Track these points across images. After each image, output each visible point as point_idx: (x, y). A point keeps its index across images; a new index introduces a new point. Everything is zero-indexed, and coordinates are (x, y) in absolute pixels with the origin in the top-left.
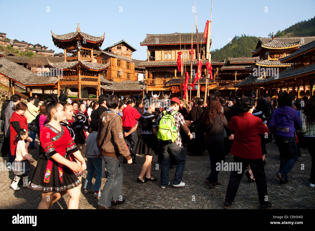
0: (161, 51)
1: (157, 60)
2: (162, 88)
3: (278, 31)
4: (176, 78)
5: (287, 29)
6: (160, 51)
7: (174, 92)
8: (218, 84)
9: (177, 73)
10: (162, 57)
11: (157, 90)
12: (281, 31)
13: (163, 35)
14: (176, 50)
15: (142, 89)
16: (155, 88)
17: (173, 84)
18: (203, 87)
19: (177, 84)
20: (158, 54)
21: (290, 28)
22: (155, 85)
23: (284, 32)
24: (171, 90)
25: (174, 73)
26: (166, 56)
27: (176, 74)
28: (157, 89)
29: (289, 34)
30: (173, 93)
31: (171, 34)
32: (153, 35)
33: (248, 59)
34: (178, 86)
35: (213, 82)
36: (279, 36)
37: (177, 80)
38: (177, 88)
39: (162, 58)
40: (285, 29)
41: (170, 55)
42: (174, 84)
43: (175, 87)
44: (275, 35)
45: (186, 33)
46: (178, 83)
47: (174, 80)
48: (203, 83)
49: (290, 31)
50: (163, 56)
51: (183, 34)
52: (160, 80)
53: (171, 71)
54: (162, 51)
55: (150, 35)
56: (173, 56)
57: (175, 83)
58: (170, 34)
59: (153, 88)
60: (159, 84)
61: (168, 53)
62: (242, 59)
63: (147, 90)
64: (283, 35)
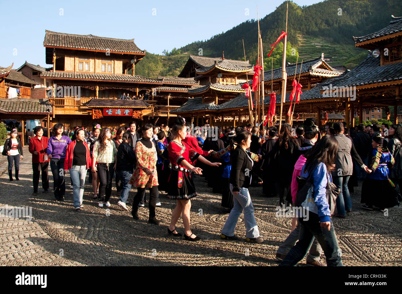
0: (74, 58)
1: (67, 70)
2: (77, 111)
3: (174, 48)
4: (98, 98)
5: (184, 47)
6: (72, 58)
7: (96, 118)
8: (153, 109)
9: (99, 91)
10: (75, 66)
11: (70, 114)
12: (177, 49)
13: (71, 35)
14: (96, 59)
15: (49, 111)
16: (66, 111)
17: (94, 107)
18: (134, 111)
19: (101, 107)
20: (69, 62)
21: (187, 46)
22: (64, 106)
23: (180, 51)
24: (91, 114)
25: (95, 91)
26: (81, 65)
27: (97, 92)
28: (69, 112)
29: (186, 53)
30: (94, 118)
31: (84, 36)
32: (56, 33)
33: (181, 80)
34: (102, 109)
35: (148, 106)
36: (174, 54)
37: (99, 101)
38: (99, 112)
39: (76, 69)
40: (182, 48)
41: (86, 65)
42: (97, 107)
43: (97, 110)
44: (170, 52)
45: (105, 38)
46: (101, 105)
47: (95, 101)
48: (135, 107)
49: (186, 50)
50: (77, 65)
51: (101, 37)
52: (71, 100)
53: (91, 88)
54: (76, 58)
55: (52, 32)
56: (91, 66)
57: (97, 105)
58: (81, 36)
59: (64, 111)
60: (69, 104)
61: (84, 63)
62: (174, 79)
63: (54, 113)
64: (179, 53)
